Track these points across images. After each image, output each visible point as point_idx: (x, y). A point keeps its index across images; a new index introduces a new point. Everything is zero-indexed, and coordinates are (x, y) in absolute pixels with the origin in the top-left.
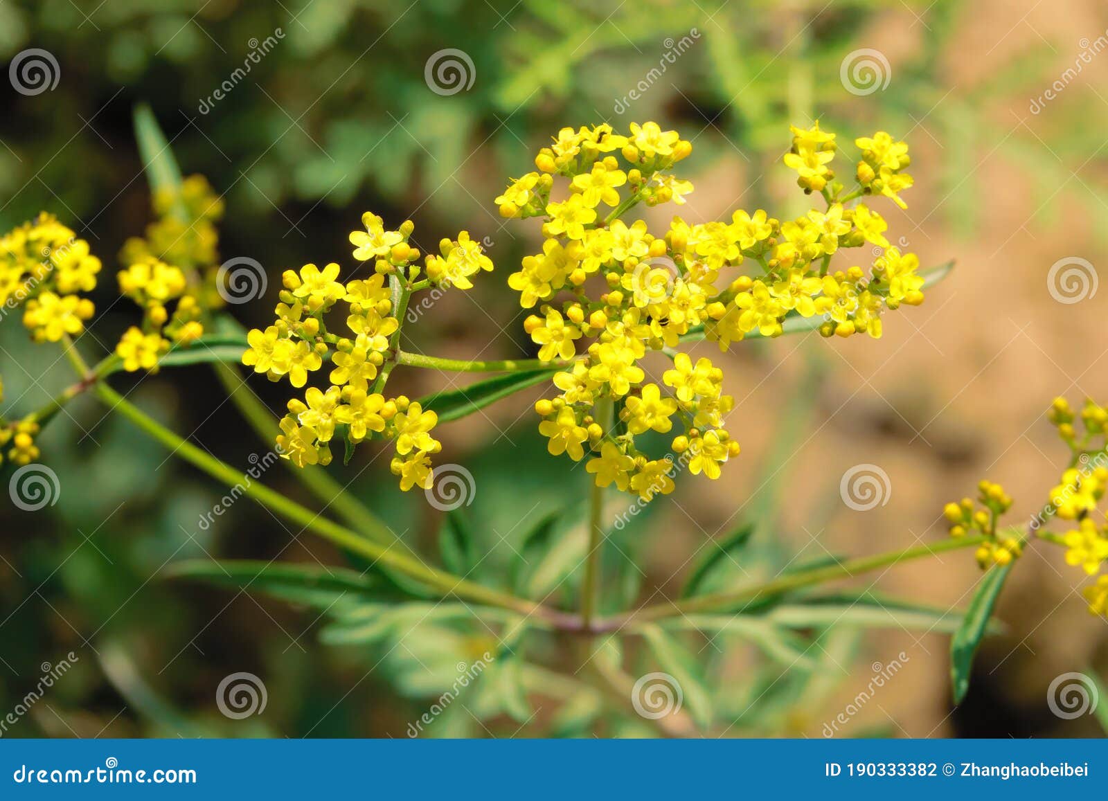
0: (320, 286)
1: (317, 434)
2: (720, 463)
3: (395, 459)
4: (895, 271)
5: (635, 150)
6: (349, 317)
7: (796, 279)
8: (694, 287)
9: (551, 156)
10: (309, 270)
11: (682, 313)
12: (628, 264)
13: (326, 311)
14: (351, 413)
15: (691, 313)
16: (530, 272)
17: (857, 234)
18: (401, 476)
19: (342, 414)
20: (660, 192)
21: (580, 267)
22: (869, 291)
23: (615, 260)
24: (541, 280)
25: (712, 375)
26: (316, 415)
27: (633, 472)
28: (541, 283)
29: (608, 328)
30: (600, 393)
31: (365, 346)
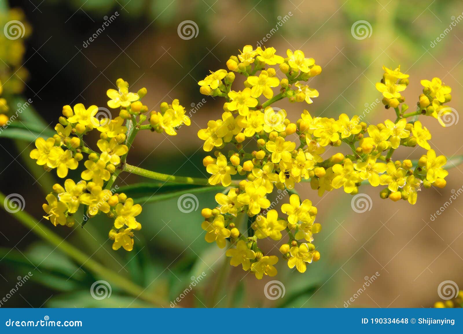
0: (84, 118)
1: (68, 208)
2: (307, 264)
3: (112, 230)
4: (432, 165)
5: (287, 67)
6: (100, 140)
7: (371, 162)
8: (309, 156)
9: (236, 62)
10: (79, 108)
11: (299, 171)
12: (272, 135)
13: (85, 134)
14: (91, 199)
15: (305, 171)
16: (212, 130)
17: (412, 139)
18: (114, 241)
19: (85, 199)
20: (299, 95)
21: (242, 132)
22: (414, 175)
23: (264, 131)
24: (218, 136)
25: (311, 211)
26: (70, 196)
27: (254, 260)
28: (217, 138)
29: (253, 171)
30: (242, 209)
31: (106, 159)
